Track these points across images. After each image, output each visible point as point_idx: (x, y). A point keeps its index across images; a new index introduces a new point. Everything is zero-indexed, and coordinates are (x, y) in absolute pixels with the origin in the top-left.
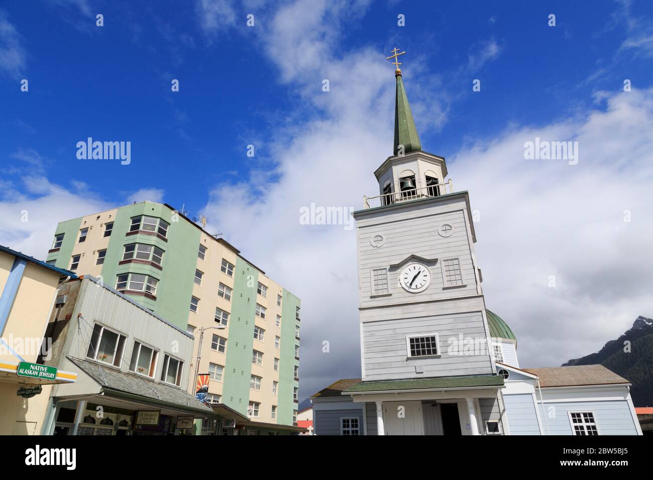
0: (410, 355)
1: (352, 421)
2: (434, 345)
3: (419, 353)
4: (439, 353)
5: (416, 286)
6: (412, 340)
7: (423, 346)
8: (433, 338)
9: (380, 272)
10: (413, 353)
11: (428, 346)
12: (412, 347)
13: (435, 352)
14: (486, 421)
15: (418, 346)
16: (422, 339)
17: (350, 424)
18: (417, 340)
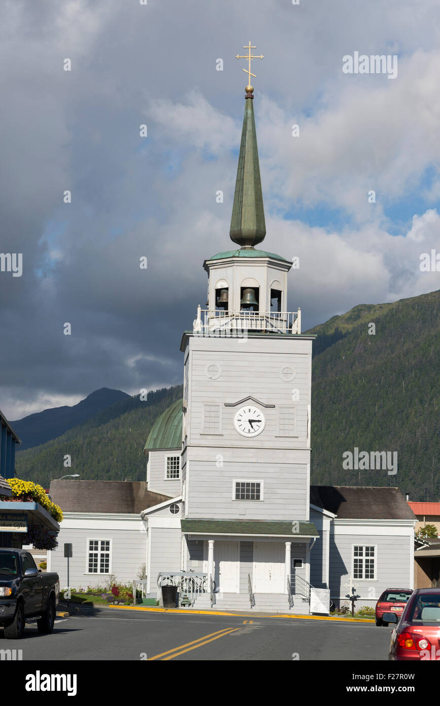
0: (234, 497)
1: (103, 543)
2: (258, 491)
3: (243, 498)
4: (262, 498)
5: (249, 430)
6: (238, 484)
7: (248, 491)
8: (258, 485)
9: (213, 409)
10: (237, 497)
11: (253, 491)
12: (237, 490)
13: (258, 497)
14: (293, 559)
15: (243, 491)
16: (248, 484)
17: (99, 546)
18: (243, 484)
